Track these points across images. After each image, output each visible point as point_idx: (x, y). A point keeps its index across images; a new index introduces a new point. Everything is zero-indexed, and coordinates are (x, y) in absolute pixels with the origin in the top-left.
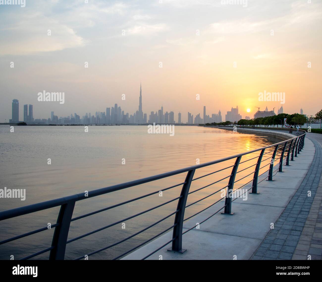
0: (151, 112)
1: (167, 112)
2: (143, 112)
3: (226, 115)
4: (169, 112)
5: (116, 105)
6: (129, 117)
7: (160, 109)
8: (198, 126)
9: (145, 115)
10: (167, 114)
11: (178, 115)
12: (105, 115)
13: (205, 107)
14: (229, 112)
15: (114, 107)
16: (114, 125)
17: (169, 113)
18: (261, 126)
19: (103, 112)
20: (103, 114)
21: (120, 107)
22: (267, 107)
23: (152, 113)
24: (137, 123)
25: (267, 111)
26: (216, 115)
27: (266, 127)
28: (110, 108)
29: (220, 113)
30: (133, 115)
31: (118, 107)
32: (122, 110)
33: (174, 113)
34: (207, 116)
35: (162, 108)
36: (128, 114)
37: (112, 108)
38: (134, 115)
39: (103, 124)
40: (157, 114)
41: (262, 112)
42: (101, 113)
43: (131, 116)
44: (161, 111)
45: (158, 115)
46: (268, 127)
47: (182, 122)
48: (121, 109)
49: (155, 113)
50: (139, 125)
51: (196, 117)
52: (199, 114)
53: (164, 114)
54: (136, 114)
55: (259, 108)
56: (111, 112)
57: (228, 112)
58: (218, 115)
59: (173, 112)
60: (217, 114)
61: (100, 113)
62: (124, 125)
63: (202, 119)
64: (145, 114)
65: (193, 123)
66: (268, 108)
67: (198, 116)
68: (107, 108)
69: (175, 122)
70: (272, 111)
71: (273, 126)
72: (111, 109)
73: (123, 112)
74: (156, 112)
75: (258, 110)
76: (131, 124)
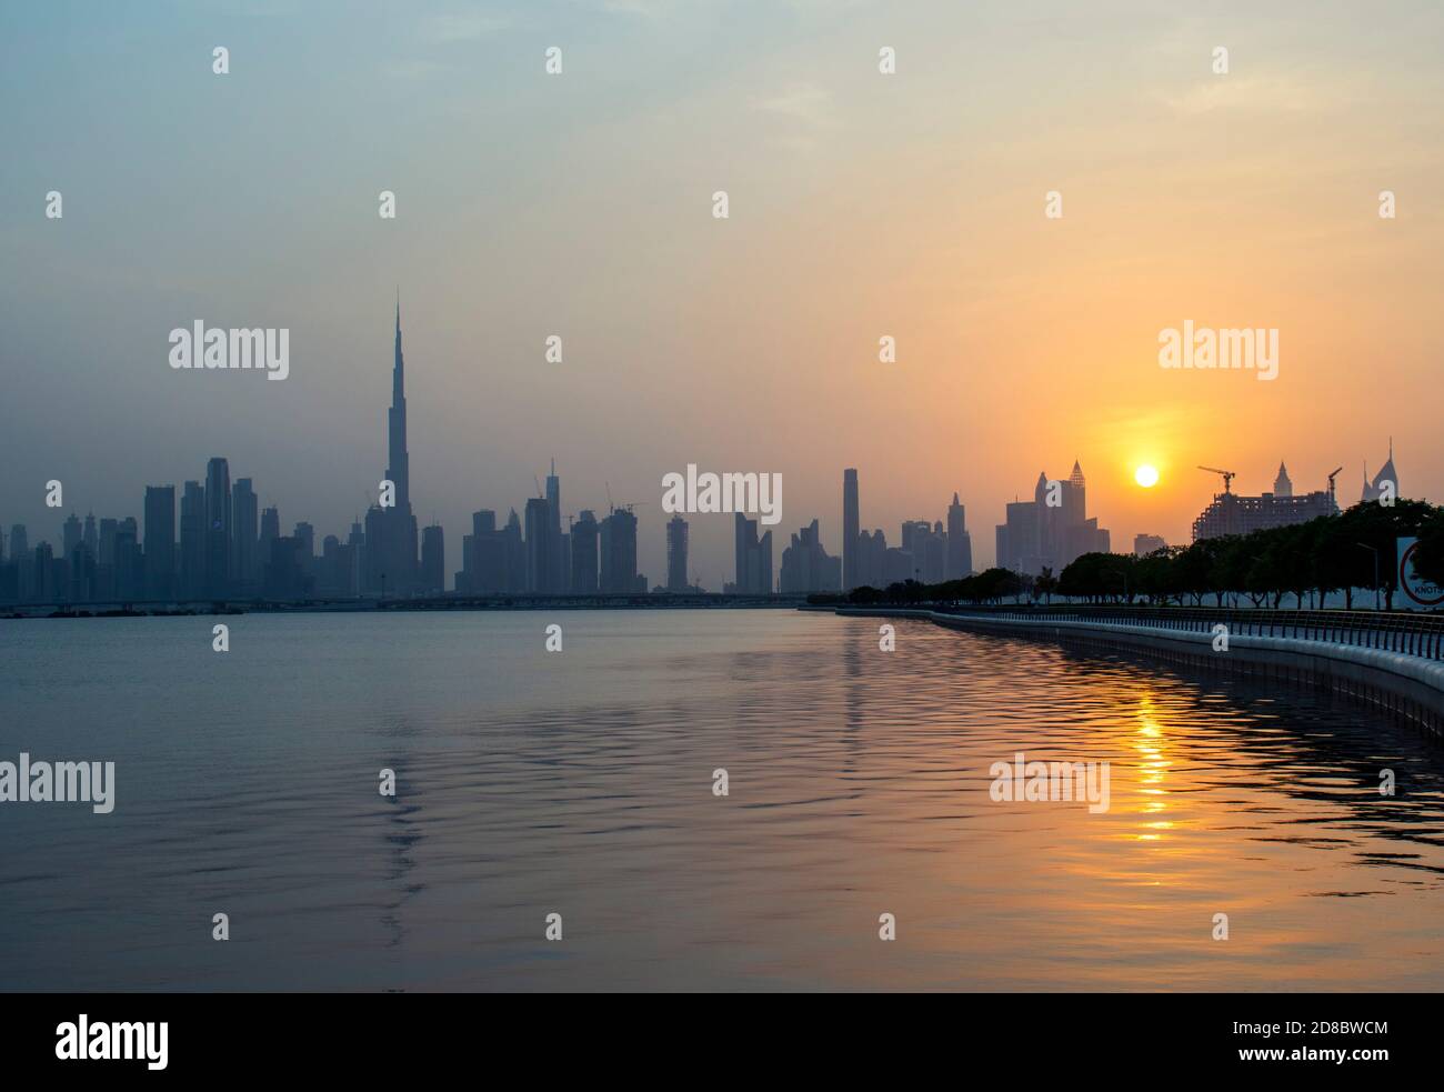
0: (474, 515)
1: (587, 516)
2: (414, 519)
3: (999, 529)
4: (601, 515)
5: (218, 467)
6: (318, 550)
7: (540, 492)
8: (801, 608)
9: (435, 535)
10: (586, 525)
11: (664, 533)
12: (134, 537)
13: (851, 477)
14: (1018, 504)
15: (202, 484)
16: (201, 613)
17: (604, 521)
18: (1224, 603)
19: (121, 519)
20: (120, 533)
21: (245, 484)
22: (1283, 469)
23: (484, 519)
24: (376, 595)
25: (1286, 494)
26: (933, 530)
27: (1263, 604)
28: (170, 491)
29: (957, 512)
30: (344, 540)
31: (233, 481)
32: (263, 505)
33: (635, 520)
34: (872, 534)
35: (553, 483)
36: (305, 531)
37: (191, 487)
38: (355, 535)
39: (119, 608)
40: (519, 528)
41: (1251, 500)
42: (104, 522)
43: (330, 542)
44: (543, 509)
45: (523, 538)
46: (1276, 604)
47: (691, 581)
48: (254, 497)
49: (501, 523)
50: (383, 606)
51: (789, 544)
52: (815, 523)
53: (565, 528)
54: (363, 531)
55: (1227, 478)
56: (183, 517)
57: (1014, 510)
58: (945, 529)
59: (631, 514)
60: (939, 525)
61: (98, 527)
62: (276, 608)
63: (836, 560)
64: (427, 530)
65: (775, 590)
66: (1289, 474)
67: (809, 536)
68: (150, 490)
69: (643, 581)
70: (1318, 494)
71: (1317, 595)
72: (180, 494)
73: (272, 516)
74: (514, 516)
75: (1224, 491)
76: (326, 603)
